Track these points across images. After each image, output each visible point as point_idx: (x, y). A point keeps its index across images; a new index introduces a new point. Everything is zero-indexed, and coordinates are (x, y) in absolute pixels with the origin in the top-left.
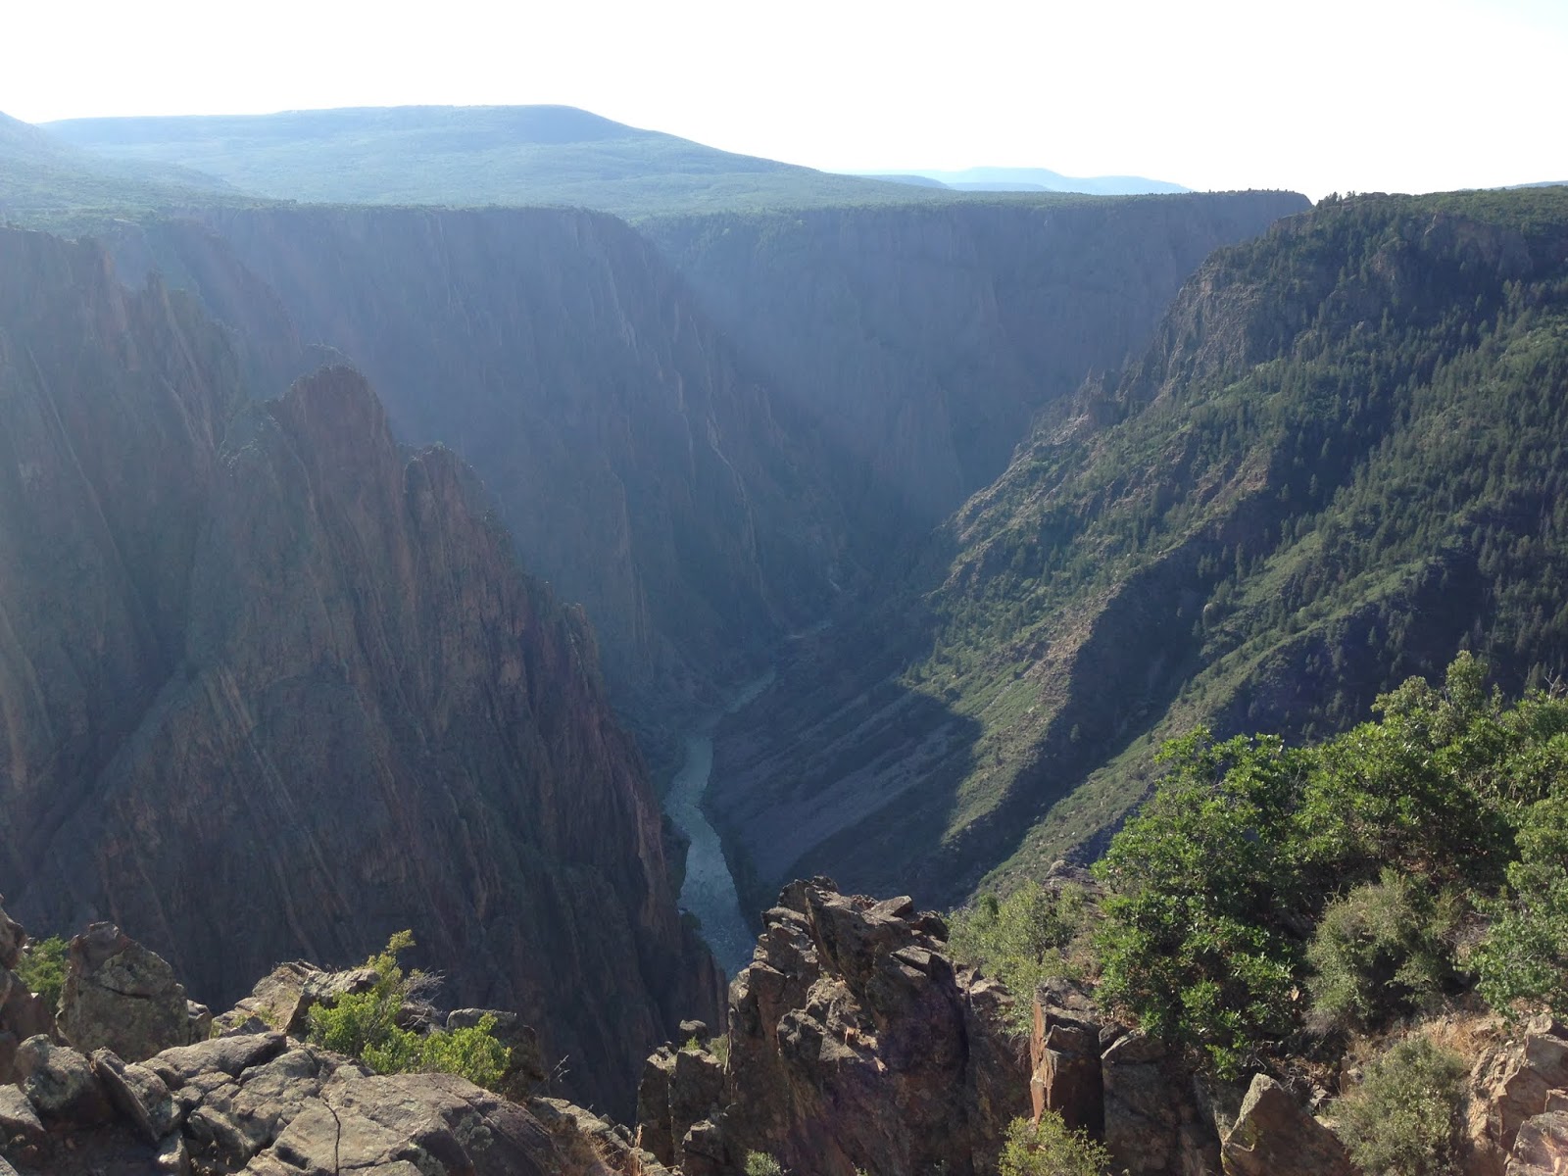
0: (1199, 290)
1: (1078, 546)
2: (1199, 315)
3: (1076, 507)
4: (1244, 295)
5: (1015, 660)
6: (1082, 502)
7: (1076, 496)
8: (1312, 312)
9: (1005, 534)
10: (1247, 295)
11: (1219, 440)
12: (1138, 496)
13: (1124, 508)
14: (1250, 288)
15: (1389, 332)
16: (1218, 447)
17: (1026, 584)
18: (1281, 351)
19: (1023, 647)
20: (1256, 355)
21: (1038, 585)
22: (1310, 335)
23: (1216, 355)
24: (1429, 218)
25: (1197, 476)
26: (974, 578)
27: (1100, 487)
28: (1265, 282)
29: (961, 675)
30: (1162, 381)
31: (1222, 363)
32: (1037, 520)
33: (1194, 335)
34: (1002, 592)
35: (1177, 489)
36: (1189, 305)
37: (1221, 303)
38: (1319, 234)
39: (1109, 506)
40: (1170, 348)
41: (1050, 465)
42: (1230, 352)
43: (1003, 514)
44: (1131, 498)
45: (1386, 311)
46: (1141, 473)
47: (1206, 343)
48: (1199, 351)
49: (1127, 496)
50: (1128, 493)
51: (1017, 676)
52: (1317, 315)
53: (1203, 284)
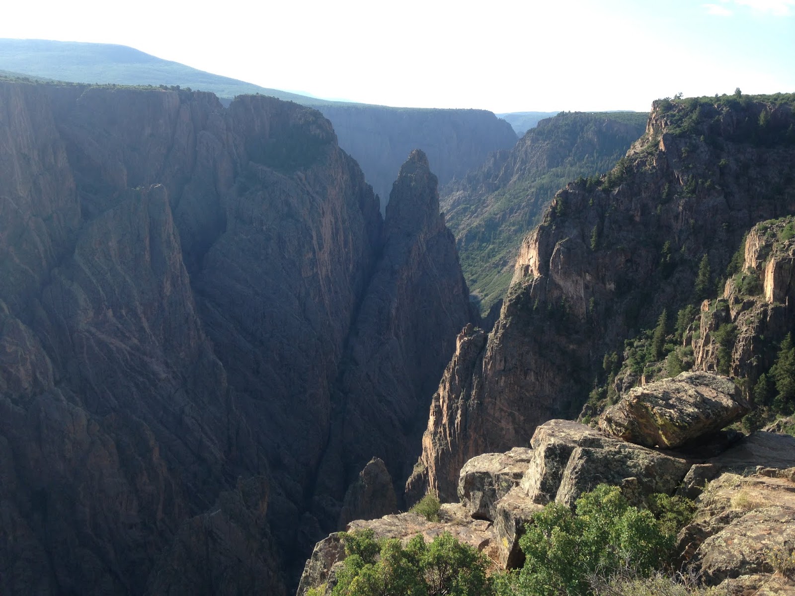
0: (525, 143)
1: (500, 231)
2: (526, 152)
3: (496, 218)
4: (543, 145)
5: (495, 268)
6: (498, 216)
7: (494, 214)
8: (570, 151)
9: (471, 228)
10: (546, 145)
11: (547, 193)
12: (520, 213)
13: (517, 217)
14: (546, 143)
15: (597, 158)
16: (547, 196)
17: (484, 245)
18: (560, 164)
19: (498, 263)
20: (550, 166)
21: (489, 245)
22: (570, 158)
23: (535, 166)
24: (604, 121)
25: (541, 205)
26: (463, 244)
27: (504, 211)
28: (551, 140)
29: (473, 275)
30: (512, 176)
31: (537, 167)
32: (483, 223)
33: (525, 159)
34: (476, 248)
35: (535, 210)
36: (522, 148)
37: (535, 147)
38: (567, 125)
39: (509, 217)
40: (515, 163)
41: (470, 206)
42: (540, 165)
43: (456, 224)
44: (517, 214)
45: (595, 151)
46: (520, 206)
47: (530, 162)
48: (527, 164)
49: (515, 213)
50: (516, 213)
51: (499, 272)
52: (572, 151)
53: (527, 141)
